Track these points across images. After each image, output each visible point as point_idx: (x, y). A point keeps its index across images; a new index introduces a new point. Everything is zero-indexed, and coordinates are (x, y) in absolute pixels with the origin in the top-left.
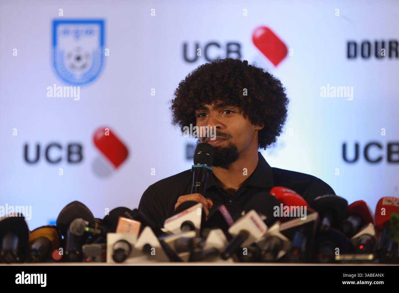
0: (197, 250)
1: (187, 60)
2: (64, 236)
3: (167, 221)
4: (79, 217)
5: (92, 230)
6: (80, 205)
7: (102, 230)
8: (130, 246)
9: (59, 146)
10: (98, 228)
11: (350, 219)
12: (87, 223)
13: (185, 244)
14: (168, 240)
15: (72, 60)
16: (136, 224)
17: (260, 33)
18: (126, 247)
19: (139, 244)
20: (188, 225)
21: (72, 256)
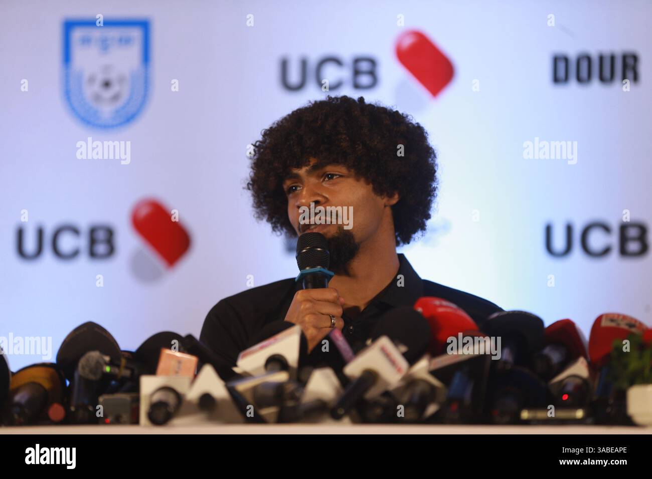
0: (290, 404)
1: (287, 86)
2: (70, 381)
3: (242, 354)
4: (94, 349)
5: (116, 370)
6: (96, 329)
7: (132, 370)
8: (179, 397)
9: (75, 231)
10: (126, 368)
11: (547, 351)
12: (107, 359)
13: (270, 393)
14: (242, 386)
15: (97, 87)
16: (191, 360)
17: (408, 42)
18: (171, 399)
19: (193, 394)
20: (276, 362)
21: (81, 413)
